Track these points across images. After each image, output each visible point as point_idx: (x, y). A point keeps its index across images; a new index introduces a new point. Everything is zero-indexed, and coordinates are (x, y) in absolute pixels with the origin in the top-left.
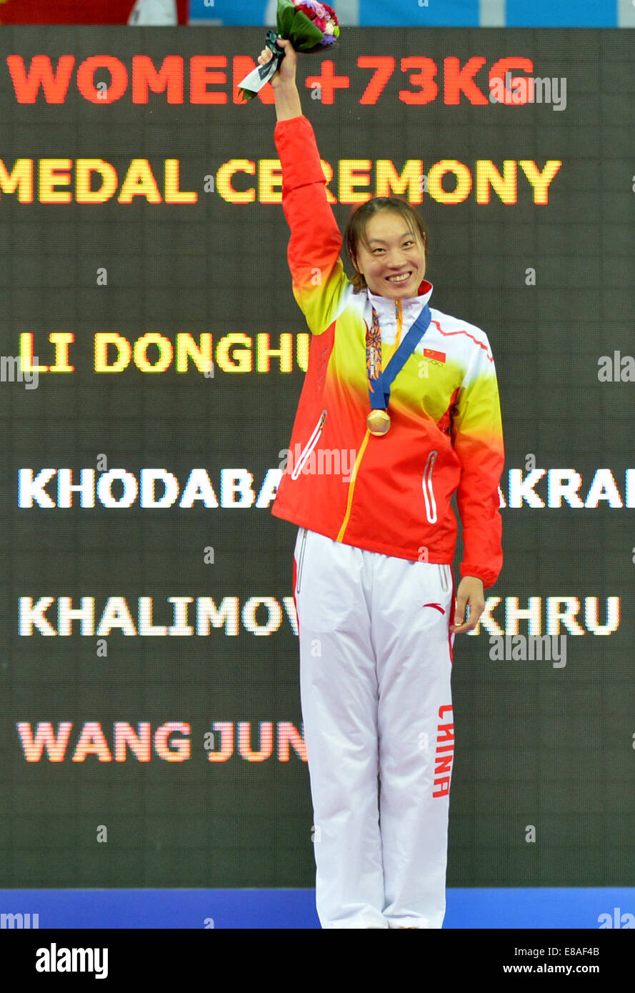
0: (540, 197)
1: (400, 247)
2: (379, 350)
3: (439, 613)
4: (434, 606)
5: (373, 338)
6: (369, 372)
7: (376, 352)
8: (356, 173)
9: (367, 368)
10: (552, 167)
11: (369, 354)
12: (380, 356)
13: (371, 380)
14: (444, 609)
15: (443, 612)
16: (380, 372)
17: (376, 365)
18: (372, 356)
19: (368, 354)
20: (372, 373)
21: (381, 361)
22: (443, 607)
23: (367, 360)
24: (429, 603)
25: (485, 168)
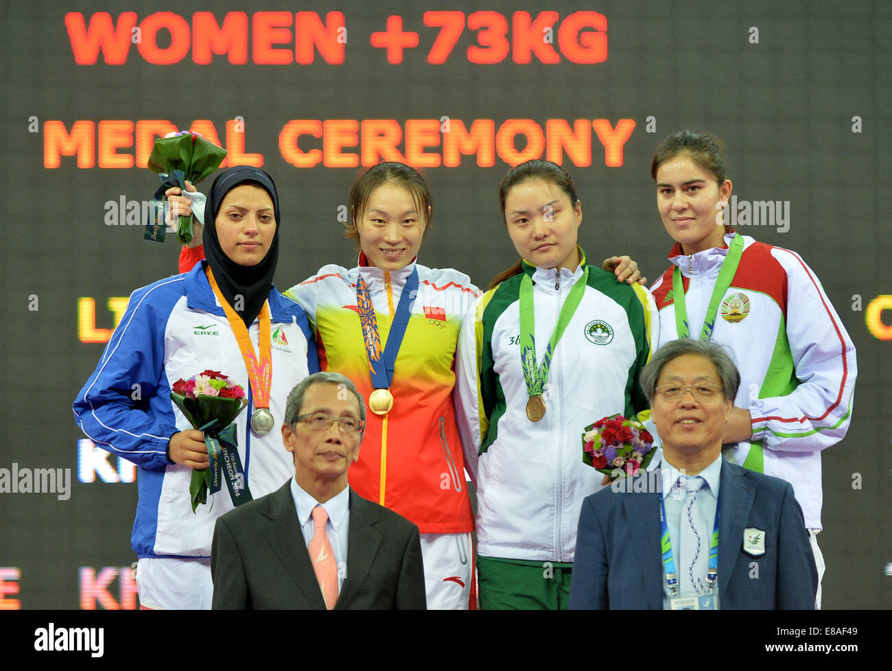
0: (614, 158)
1: (400, 223)
2: (375, 327)
3: (459, 586)
4: (453, 579)
5: (367, 315)
6: (369, 353)
7: (373, 331)
8: (425, 132)
9: (367, 349)
10: (626, 126)
11: (367, 334)
12: (378, 335)
13: (372, 362)
14: (464, 582)
15: (463, 585)
16: (380, 352)
17: (375, 346)
18: (369, 336)
19: (365, 334)
20: (373, 354)
21: (379, 340)
22: (463, 580)
23: (365, 340)
24: (448, 577)
25: (557, 128)
